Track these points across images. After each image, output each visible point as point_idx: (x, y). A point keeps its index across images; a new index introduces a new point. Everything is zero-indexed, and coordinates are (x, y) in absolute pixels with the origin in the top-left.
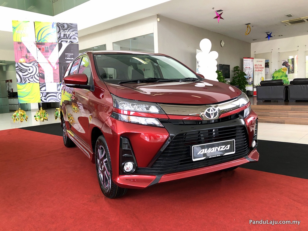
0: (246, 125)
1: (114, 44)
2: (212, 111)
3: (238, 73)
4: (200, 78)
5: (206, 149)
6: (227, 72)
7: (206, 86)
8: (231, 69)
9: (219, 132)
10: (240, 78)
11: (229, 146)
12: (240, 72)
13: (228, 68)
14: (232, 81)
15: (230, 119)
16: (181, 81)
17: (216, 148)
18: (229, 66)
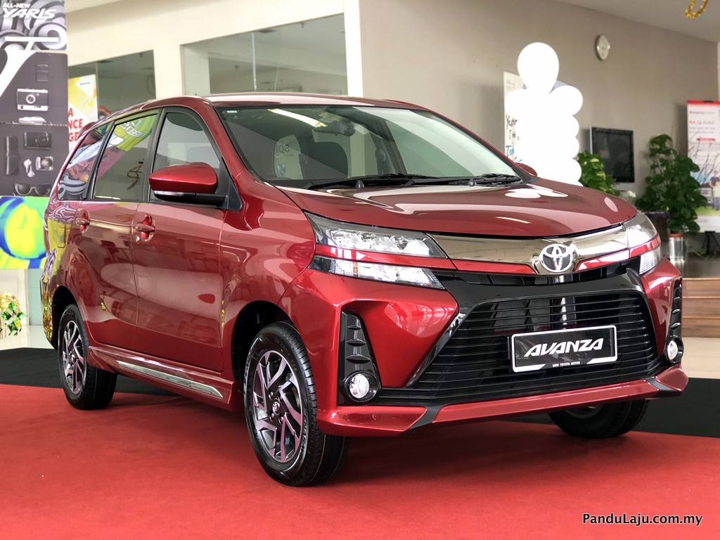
0: (646, 294)
1: (188, 51)
2: (557, 252)
3: (664, 163)
4: (525, 176)
5: (545, 346)
6: (623, 156)
7: (542, 197)
8: (640, 145)
9: (576, 306)
10: (673, 180)
11: (601, 341)
12: (673, 157)
13: (628, 144)
14: (642, 193)
15: (605, 277)
16: (472, 183)
17: (570, 343)
18: (629, 134)
